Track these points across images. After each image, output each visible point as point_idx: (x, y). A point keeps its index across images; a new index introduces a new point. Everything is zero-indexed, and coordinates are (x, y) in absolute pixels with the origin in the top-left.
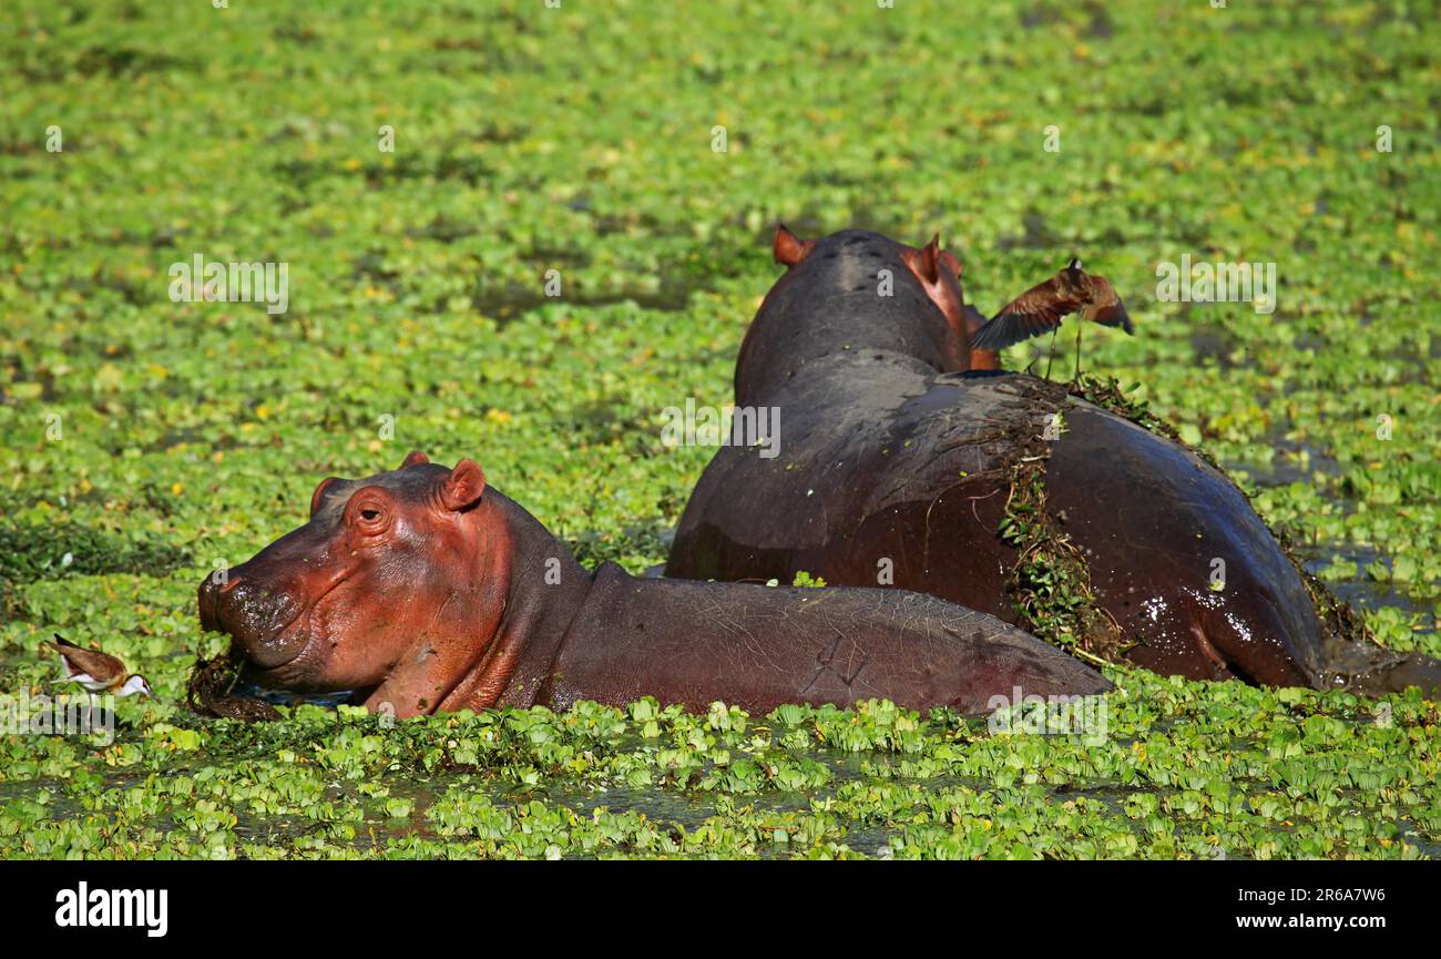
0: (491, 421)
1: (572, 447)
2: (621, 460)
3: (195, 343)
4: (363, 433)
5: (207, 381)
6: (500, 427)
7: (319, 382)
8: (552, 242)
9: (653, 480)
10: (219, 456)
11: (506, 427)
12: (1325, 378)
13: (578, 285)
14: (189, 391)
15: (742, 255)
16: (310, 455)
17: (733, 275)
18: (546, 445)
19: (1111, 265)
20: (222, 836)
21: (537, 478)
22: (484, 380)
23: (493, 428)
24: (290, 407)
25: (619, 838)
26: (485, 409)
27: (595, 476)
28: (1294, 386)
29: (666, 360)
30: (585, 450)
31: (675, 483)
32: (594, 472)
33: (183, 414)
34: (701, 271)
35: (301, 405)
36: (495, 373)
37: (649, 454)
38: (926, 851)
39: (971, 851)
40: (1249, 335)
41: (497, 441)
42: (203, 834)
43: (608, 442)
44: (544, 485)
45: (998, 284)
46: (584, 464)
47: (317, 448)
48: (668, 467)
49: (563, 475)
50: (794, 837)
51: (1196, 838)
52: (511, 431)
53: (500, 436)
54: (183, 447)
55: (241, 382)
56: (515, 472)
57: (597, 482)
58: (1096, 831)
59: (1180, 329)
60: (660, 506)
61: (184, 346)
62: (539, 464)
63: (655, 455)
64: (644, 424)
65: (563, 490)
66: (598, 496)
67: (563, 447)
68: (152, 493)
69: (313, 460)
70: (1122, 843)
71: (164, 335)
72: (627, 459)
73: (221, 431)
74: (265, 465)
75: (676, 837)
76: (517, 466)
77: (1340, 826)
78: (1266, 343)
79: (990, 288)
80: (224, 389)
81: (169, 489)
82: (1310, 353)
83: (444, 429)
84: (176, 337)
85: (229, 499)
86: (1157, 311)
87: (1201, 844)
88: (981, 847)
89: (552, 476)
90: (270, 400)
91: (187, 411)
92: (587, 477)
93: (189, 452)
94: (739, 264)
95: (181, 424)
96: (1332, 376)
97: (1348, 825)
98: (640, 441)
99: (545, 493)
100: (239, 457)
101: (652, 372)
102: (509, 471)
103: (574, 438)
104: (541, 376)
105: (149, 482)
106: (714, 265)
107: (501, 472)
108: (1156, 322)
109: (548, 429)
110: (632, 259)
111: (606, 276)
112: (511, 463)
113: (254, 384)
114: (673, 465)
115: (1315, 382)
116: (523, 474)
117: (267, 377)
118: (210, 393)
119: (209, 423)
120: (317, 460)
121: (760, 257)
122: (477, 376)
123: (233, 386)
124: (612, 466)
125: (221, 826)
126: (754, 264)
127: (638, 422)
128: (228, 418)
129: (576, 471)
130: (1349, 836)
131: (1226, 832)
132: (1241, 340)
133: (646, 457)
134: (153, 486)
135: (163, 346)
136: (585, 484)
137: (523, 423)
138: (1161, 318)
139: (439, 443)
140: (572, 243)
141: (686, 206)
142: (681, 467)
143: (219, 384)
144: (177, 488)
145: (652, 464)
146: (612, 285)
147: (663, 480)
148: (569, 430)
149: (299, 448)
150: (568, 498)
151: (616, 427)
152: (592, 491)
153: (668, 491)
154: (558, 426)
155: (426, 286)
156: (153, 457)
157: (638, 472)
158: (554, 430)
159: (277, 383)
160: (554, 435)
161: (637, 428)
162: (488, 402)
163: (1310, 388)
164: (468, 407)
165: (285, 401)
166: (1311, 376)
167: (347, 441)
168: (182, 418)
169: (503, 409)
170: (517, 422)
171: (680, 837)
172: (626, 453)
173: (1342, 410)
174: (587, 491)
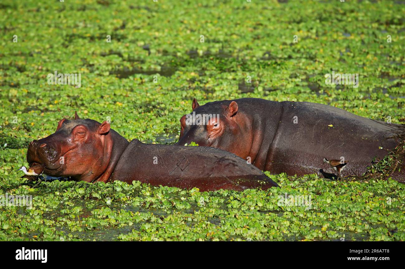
0: (116, 105)
1: (140, 113)
2: (154, 117)
3: (37, 83)
4: (83, 108)
5: (40, 94)
6: (119, 107)
7: (71, 94)
8: (134, 57)
9: (162, 123)
10: (43, 114)
11: (121, 107)
12: (345, 98)
13: (141, 68)
14: (35, 96)
15: (186, 61)
16: (68, 114)
17: (184, 66)
18: (132, 112)
19: (286, 65)
20: (38, 217)
21: (130, 123)
22: (115, 95)
23: (117, 107)
24: (63, 101)
25: (146, 219)
26: (115, 102)
27: (146, 122)
28: (337, 99)
29: (165, 90)
30: (143, 114)
31: (168, 124)
32: (146, 121)
33: (33, 102)
34: (175, 65)
35: (65, 100)
36: (118, 93)
37: (161, 116)
38: (231, 224)
39: (244, 224)
40: (324, 86)
41: (118, 111)
42: (34, 216)
43: (149, 112)
44: (133, 124)
45: (256, 70)
46: (143, 119)
47: (70, 112)
48: (166, 120)
49: (138, 122)
50: (194, 220)
51: (306, 222)
52: (122, 108)
53: (120, 110)
54: (33, 111)
55: (49, 94)
56: (124, 121)
57: (147, 123)
58: (277, 220)
59: (305, 84)
60: (164, 130)
61: (34, 84)
62: (131, 118)
63: (162, 116)
64: (158, 107)
65: (138, 125)
66: (148, 127)
67: (137, 113)
68: (25, 125)
69: (68, 116)
70: (285, 223)
71: (28, 80)
72: (155, 117)
73: (44, 107)
74: (55, 117)
75: (162, 219)
76: (125, 119)
77: (346, 220)
78: (328, 88)
79: (254, 71)
80: (45, 96)
81: (30, 124)
82: (340, 91)
83: (104, 107)
84: (32, 81)
85: (46, 127)
86: (299, 78)
87: (307, 224)
88: (247, 223)
89: (134, 122)
90: (57, 99)
91: (35, 102)
92: (144, 122)
93: (35, 113)
94: (185, 63)
95: (32, 105)
96: (347, 97)
97: (348, 220)
98: (158, 112)
99: (133, 126)
100: (48, 114)
101: (161, 93)
102: (122, 120)
103: (140, 110)
104: (130, 94)
105: (24, 122)
106: (178, 63)
107: (120, 120)
108: (299, 82)
109: (133, 107)
110: (157, 62)
111: (150, 66)
112: (123, 118)
113: (53, 95)
114: (168, 119)
115: (342, 99)
116: (126, 121)
117: (57, 93)
118: (41, 97)
119: (40, 105)
120: (70, 116)
121: (191, 61)
122: (113, 93)
123: (47, 95)
124: (151, 119)
125: (38, 214)
126: (189, 63)
127: (157, 106)
128: (46, 104)
129: (141, 121)
130: (348, 223)
131: (314, 221)
132: (322, 87)
133: (160, 116)
134: (26, 123)
135: (28, 84)
136: (143, 124)
137: (125, 106)
138: (300, 80)
139: (103, 112)
140: (139, 58)
141: (175, 47)
142: (170, 120)
143: (44, 95)
144: (32, 124)
145: (162, 119)
146: (151, 68)
147: (165, 123)
148: (138, 108)
149: (64, 112)
150: (139, 127)
151: (151, 107)
152: (146, 126)
153: (166, 126)
154: (135, 107)
155: (101, 68)
156: (25, 114)
157: (158, 121)
158: (134, 108)
159: (59, 95)
160: (134, 109)
161: (157, 108)
162: (116, 100)
163: (341, 100)
164: (111, 102)
165: (61, 99)
166: (341, 97)
167: (78, 110)
168: (33, 103)
169: (121, 102)
170: (124, 105)
171: (163, 219)
172: (155, 115)
173: (350, 106)
174: (145, 126)
